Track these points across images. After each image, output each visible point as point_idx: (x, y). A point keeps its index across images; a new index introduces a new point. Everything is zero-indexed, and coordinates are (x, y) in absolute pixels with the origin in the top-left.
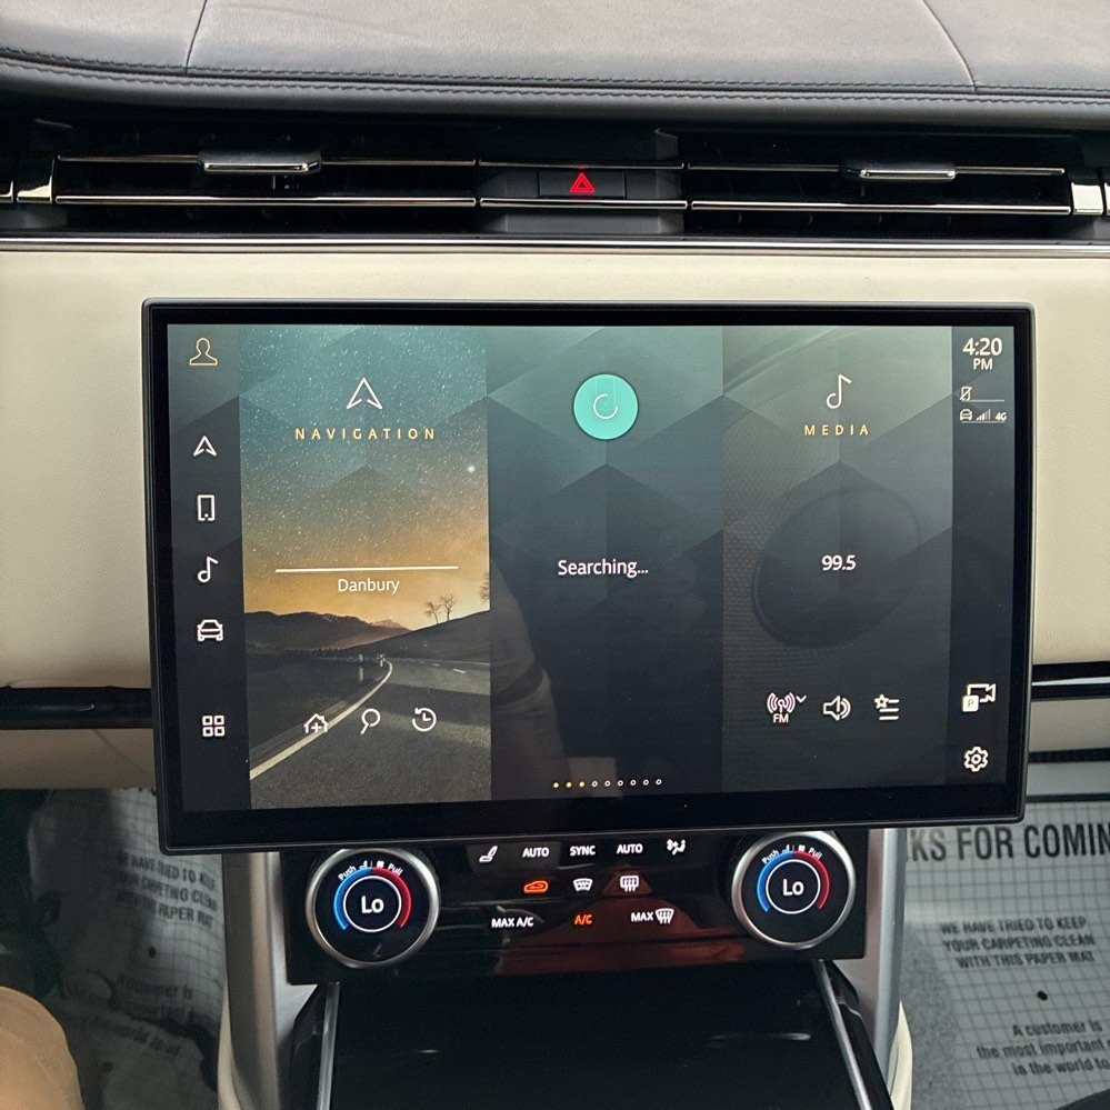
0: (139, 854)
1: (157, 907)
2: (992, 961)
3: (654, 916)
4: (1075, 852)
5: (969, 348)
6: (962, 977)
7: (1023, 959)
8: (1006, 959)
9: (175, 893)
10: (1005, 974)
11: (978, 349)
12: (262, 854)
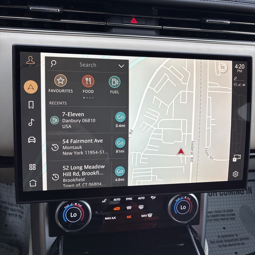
0: (3, 200)
1: (7, 214)
2: (213, 220)
3: (147, 215)
4: (231, 194)
5: (236, 66)
7: (219, 219)
9: (12, 210)
10: (215, 223)
11: (238, 67)
12: (42, 203)
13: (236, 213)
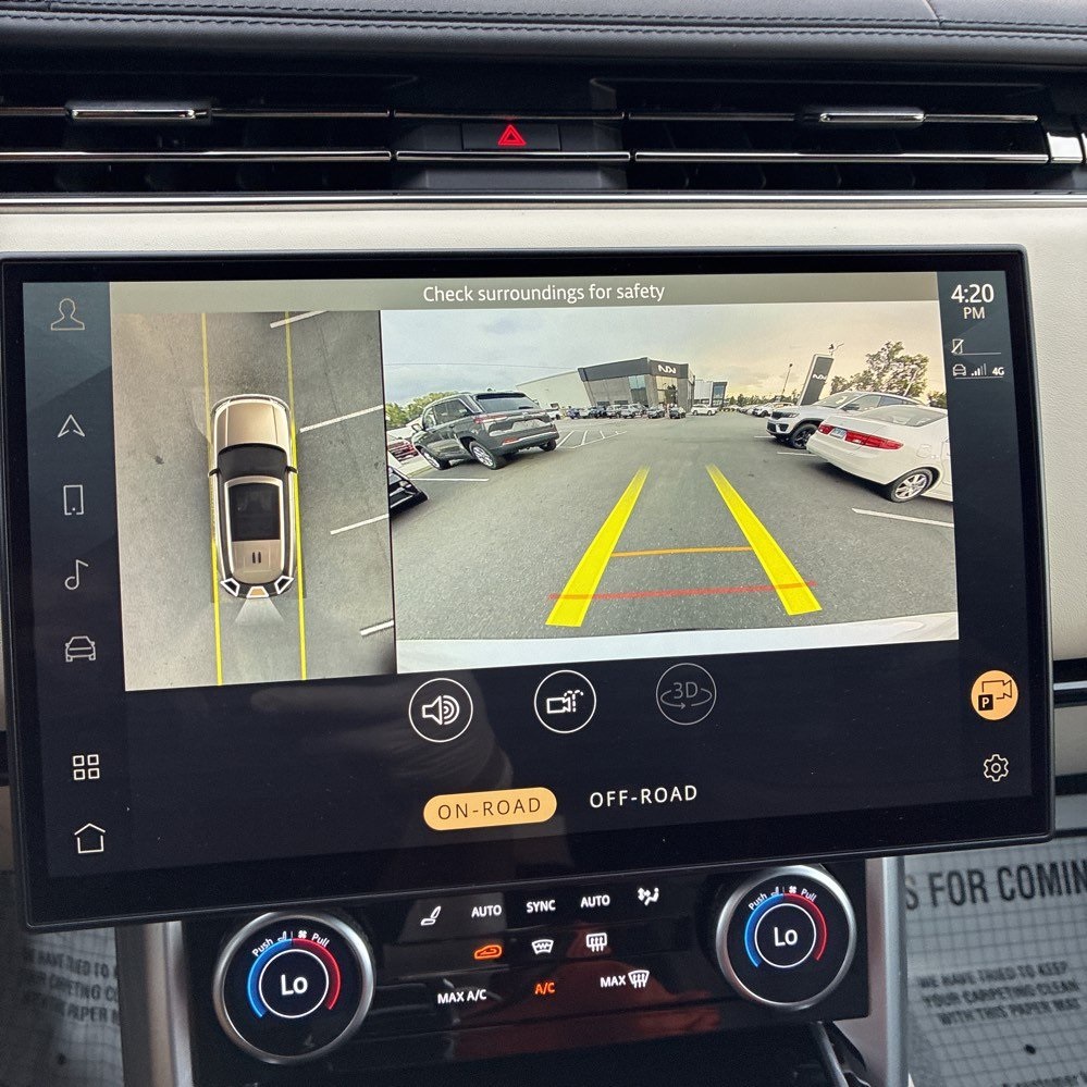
0: (46, 949)
1: (66, 1008)
2: (975, 1015)
3: (627, 980)
4: (1051, 892)
5: (958, 295)
6: (947, 1037)
7: (1008, 1011)
8: (990, 1013)
9: (86, 991)
10: (991, 1028)
11: (967, 296)
12: (158, 926)
13: (1080, 977)
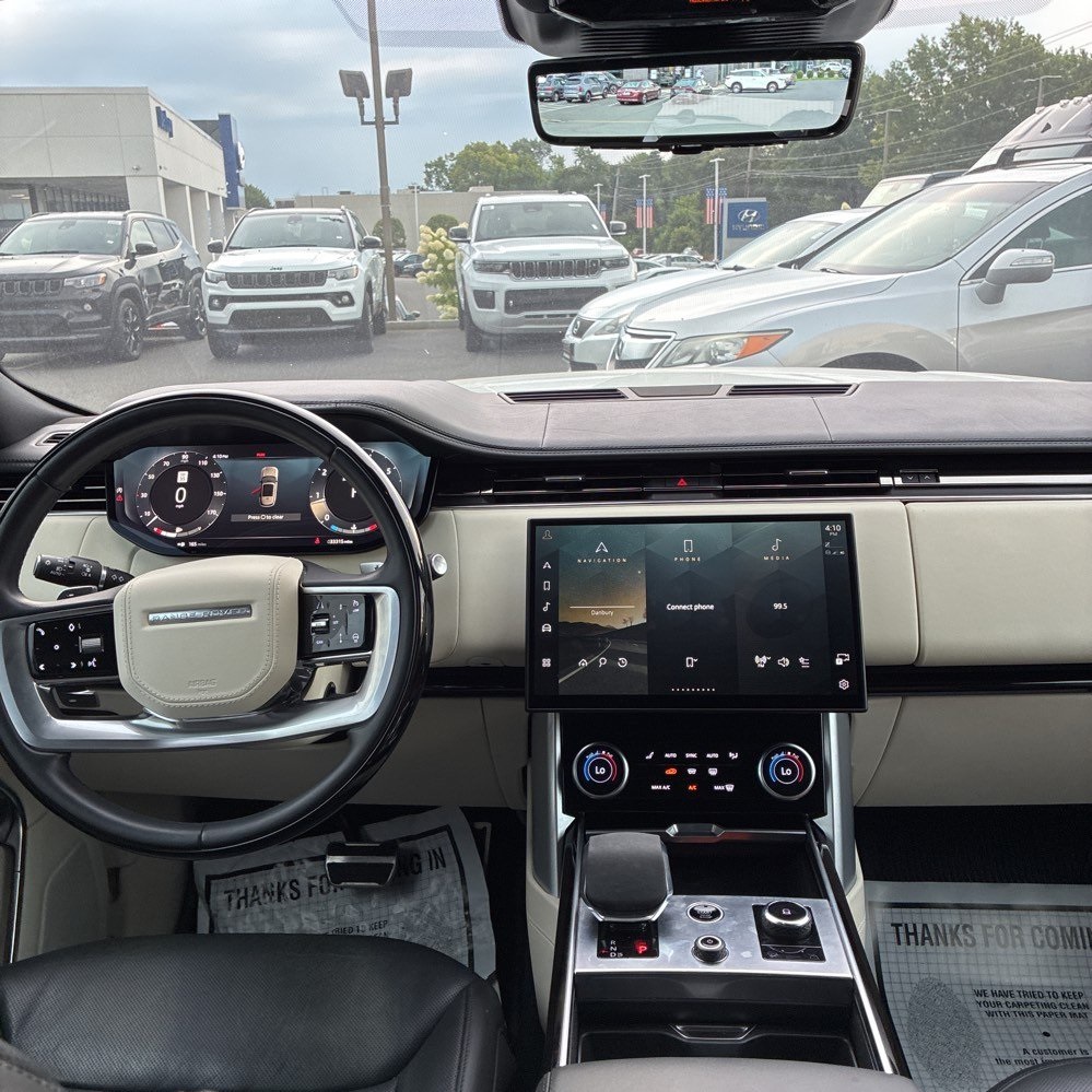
2: (1012, 1014)
3: (725, 788)
4: (1071, 946)
5: (828, 528)
6: (989, 1021)
7: (1035, 1014)
8: (1022, 1014)
11: (831, 529)
